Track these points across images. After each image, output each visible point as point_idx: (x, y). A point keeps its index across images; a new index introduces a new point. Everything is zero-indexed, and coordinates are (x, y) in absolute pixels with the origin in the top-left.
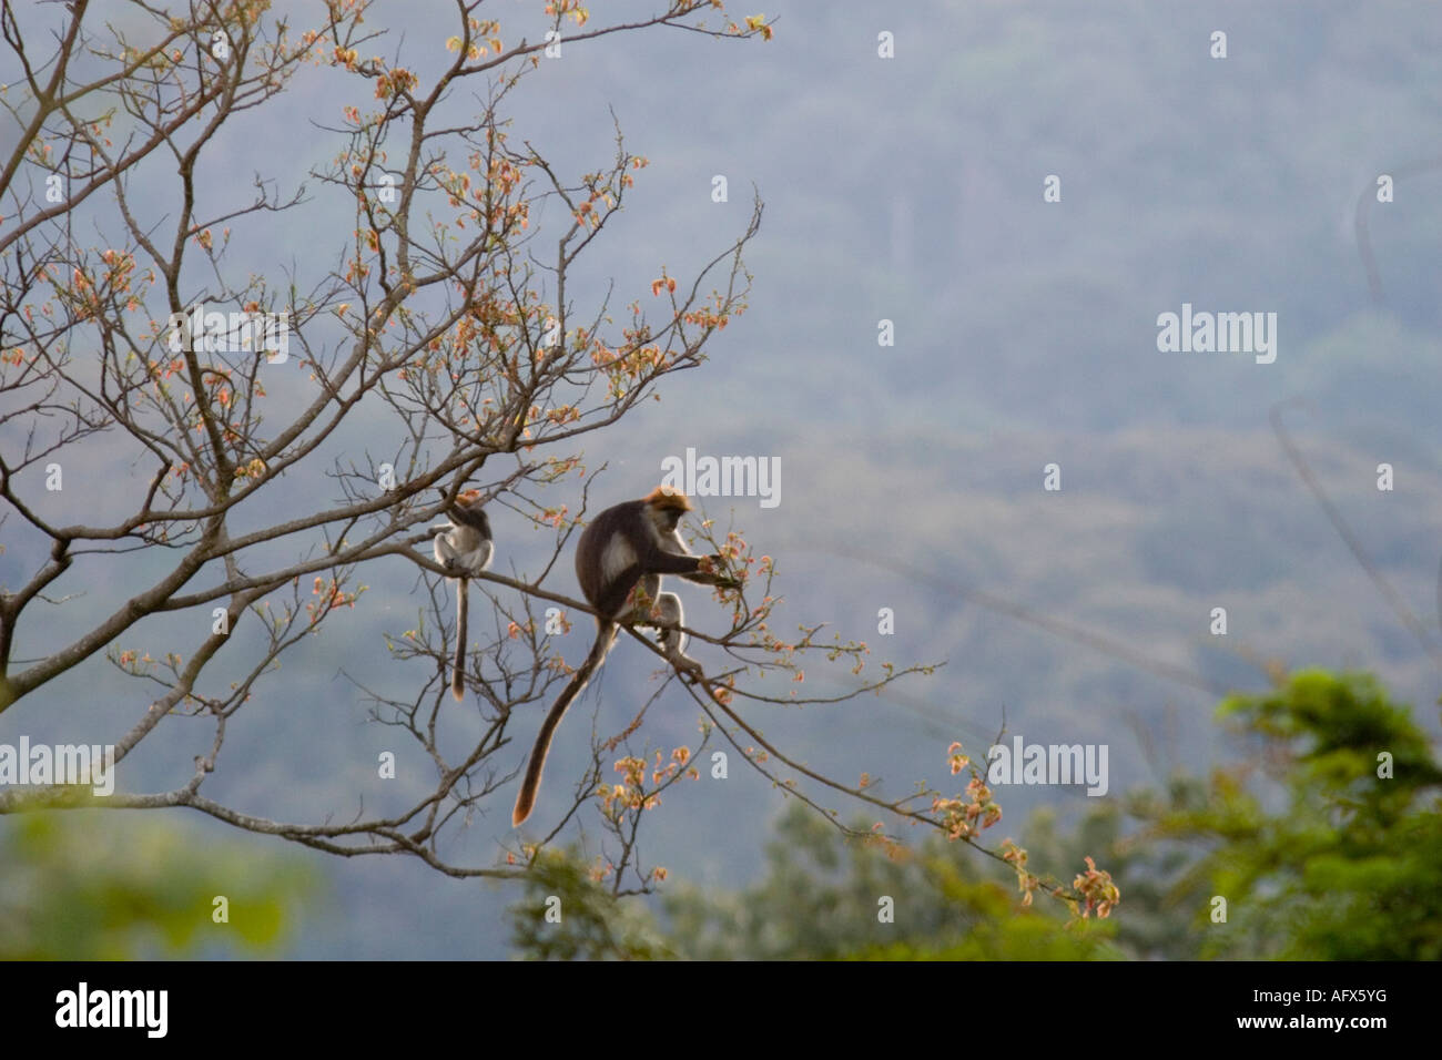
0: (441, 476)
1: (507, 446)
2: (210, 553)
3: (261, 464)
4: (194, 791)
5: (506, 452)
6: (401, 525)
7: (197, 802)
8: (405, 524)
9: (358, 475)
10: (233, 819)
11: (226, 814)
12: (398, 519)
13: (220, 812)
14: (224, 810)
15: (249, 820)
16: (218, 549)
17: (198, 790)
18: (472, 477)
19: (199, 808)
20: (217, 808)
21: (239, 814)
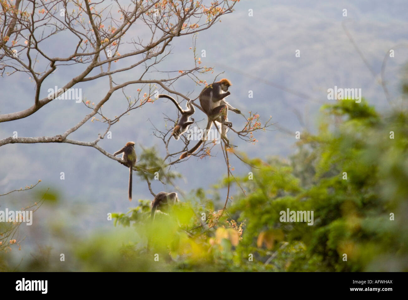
0: (159, 43)
1: (177, 34)
2: (95, 65)
3: (108, 40)
4: (96, 143)
5: (177, 36)
6: (149, 58)
7: (96, 146)
8: (150, 57)
9: (136, 43)
10: (105, 153)
11: (103, 151)
12: (148, 56)
13: (102, 150)
14: (103, 150)
15: (109, 155)
16: (97, 64)
17: (97, 143)
18: (169, 44)
19: (96, 148)
20: (101, 149)
21: (107, 152)
